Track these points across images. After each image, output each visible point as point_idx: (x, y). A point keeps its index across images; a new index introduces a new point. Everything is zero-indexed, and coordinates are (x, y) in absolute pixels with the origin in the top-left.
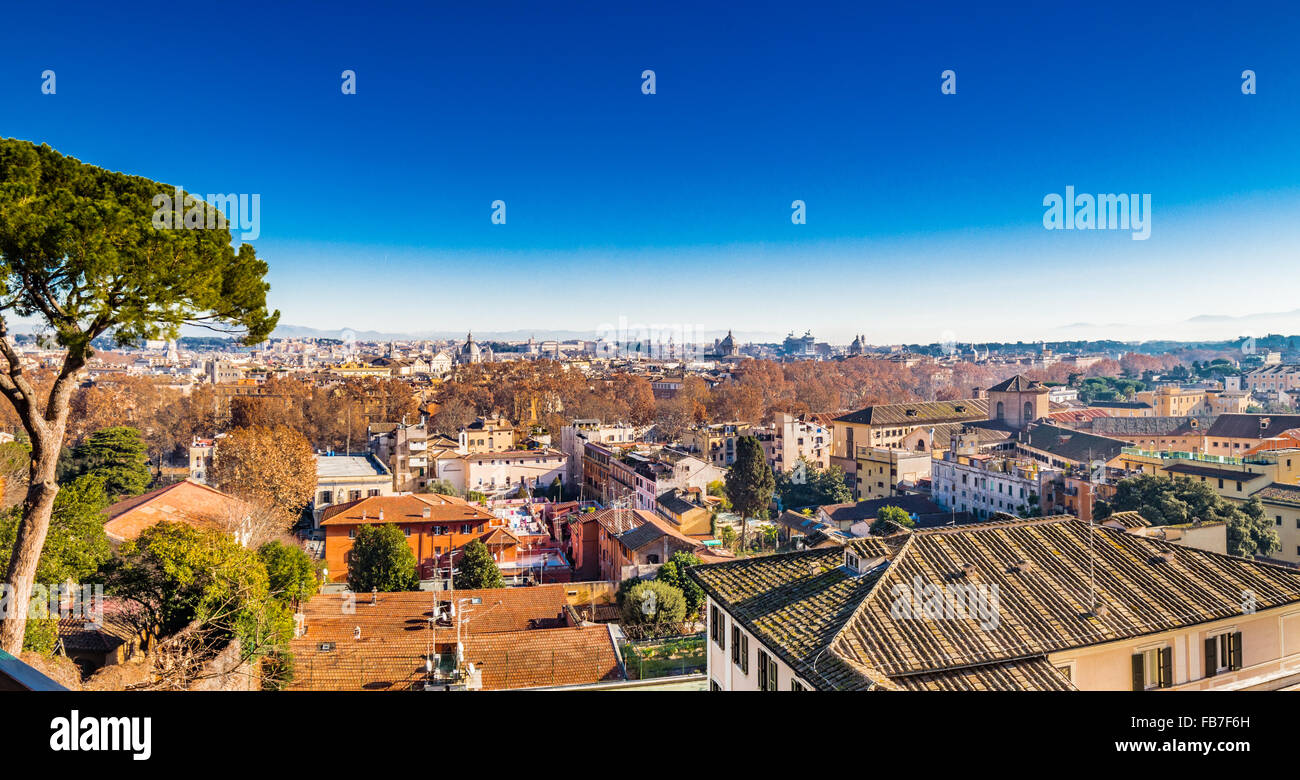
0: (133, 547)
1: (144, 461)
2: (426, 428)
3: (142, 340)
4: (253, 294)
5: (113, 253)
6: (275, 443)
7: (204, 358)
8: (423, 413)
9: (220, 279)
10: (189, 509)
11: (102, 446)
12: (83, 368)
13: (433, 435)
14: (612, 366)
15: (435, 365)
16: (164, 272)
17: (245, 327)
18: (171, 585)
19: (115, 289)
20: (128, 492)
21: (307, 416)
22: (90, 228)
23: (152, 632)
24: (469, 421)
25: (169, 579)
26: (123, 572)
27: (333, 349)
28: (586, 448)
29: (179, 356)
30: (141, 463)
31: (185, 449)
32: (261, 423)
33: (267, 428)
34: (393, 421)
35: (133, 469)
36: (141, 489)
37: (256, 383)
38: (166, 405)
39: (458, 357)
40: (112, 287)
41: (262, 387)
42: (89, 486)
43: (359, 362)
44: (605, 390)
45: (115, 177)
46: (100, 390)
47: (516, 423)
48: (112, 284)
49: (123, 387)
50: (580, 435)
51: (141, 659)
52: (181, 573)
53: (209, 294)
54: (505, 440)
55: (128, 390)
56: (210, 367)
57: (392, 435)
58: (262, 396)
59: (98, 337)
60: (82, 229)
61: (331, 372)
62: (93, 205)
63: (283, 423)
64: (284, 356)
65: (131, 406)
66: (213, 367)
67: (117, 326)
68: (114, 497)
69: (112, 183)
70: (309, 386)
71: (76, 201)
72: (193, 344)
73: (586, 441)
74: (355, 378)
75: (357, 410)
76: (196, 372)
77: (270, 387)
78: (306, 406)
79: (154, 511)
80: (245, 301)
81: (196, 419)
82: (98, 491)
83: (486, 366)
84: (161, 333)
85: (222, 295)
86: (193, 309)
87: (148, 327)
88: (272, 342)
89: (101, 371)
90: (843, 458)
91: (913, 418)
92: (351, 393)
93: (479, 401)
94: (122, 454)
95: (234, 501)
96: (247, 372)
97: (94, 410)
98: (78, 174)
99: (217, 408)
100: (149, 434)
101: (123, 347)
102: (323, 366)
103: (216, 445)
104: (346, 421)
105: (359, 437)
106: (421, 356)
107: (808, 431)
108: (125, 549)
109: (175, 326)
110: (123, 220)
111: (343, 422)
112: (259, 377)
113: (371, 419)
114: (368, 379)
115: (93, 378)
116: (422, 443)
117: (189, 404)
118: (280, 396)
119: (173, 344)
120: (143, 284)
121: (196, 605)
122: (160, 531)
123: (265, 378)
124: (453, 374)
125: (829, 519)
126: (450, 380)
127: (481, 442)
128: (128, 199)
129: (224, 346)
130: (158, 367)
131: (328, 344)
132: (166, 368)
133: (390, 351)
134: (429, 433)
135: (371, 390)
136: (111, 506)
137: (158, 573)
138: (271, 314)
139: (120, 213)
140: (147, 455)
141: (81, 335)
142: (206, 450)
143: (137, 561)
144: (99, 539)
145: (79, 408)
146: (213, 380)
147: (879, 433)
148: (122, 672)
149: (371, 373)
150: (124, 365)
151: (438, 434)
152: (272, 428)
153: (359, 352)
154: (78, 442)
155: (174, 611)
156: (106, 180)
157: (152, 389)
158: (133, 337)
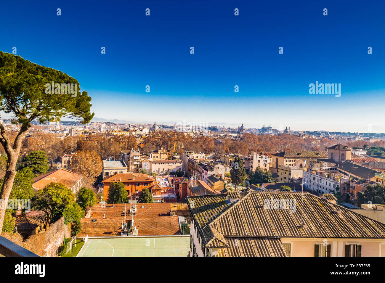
0: (42, 192)
1: (47, 162)
2: (140, 152)
3: (48, 122)
4: (86, 108)
5: (40, 93)
6: (91, 156)
7: (68, 128)
8: (139, 147)
9: (75, 102)
10: (61, 178)
11: (32, 157)
12: (27, 131)
13: (142, 154)
14: (200, 134)
15: (144, 132)
16: (57, 99)
17: (83, 118)
18: (54, 205)
19: (40, 105)
20: (41, 173)
21: (102, 147)
22: (32, 84)
23: (48, 222)
24: (153, 150)
25: (54, 203)
26: (38, 201)
27: (111, 126)
28: (189, 160)
29: (60, 127)
30: (46, 163)
31: (61, 158)
32: (86, 149)
33: (88, 151)
34: (129, 149)
35: (43, 165)
36: (45, 172)
37: (85, 136)
38: (55, 143)
39: (151, 129)
40: (39, 104)
41: (87, 137)
42: (27, 171)
43: (119, 130)
44: (198, 142)
45: (42, 68)
46: (33, 138)
47: (169, 151)
48: (39, 103)
49: (41, 137)
50: (187, 156)
51: (44, 232)
52: (58, 200)
53: (71, 107)
54: (165, 156)
55: (42, 138)
56: (70, 131)
57: (129, 154)
58: (87, 140)
59: (33, 120)
60: (30, 84)
61: (110, 133)
62: (34, 77)
63: (94, 149)
64: (95, 127)
65: (43, 143)
66: (71, 131)
67: (40, 117)
68: (36, 175)
69: (41, 70)
70: (103, 137)
71: (28, 75)
72: (65, 123)
73: (189, 158)
74: (118, 135)
75: (118, 146)
76: (65, 132)
77: (90, 137)
78: (101, 144)
79: (49, 179)
80: (83, 110)
81: (65, 148)
82: (30, 173)
83: (160, 132)
84: (55, 119)
85: (76, 107)
86: (66, 112)
87: (50, 117)
88: (91, 123)
89: (33, 132)
90: (274, 168)
91: (300, 156)
92: (116, 140)
93: (157, 144)
94: (39, 160)
95: (76, 175)
96: (83, 133)
97: (30, 145)
98: (29, 66)
99: (72, 144)
100: (49, 153)
101: (42, 124)
102: (107, 131)
103: (71, 156)
104: (114, 149)
105: (118, 154)
106: (139, 129)
107: (262, 158)
108: (39, 193)
109: (59, 117)
110: (44, 82)
111: (113, 149)
112: (86, 134)
113: (122, 149)
114: (122, 136)
115: (30, 134)
116: (138, 157)
117: (63, 143)
118: (93, 141)
119: (58, 123)
120: (49, 103)
121: (63, 211)
122: (51, 186)
123: (88, 135)
124: (149, 135)
125: (265, 188)
126: (148, 137)
127: (157, 157)
128: (46, 75)
129: (75, 124)
130: (53, 131)
131: (110, 124)
132: (55, 131)
133: (129, 127)
134: (140, 154)
135: (122, 139)
136: (35, 178)
137: (50, 200)
138: (91, 114)
139: (43, 80)
140: (48, 160)
141: (27, 120)
142: (68, 158)
143: (43, 197)
144: (30, 189)
145: (25, 144)
146: (71, 135)
147: (287, 160)
148: (37, 237)
149: (123, 134)
150: (41, 130)
151: (143, 154)
152: (90, 151)
153: (119, 127)
154: (24, 156)
155: (55, 214)
156: (39, 68)
157: (51, 138)
158: (45, 121)
